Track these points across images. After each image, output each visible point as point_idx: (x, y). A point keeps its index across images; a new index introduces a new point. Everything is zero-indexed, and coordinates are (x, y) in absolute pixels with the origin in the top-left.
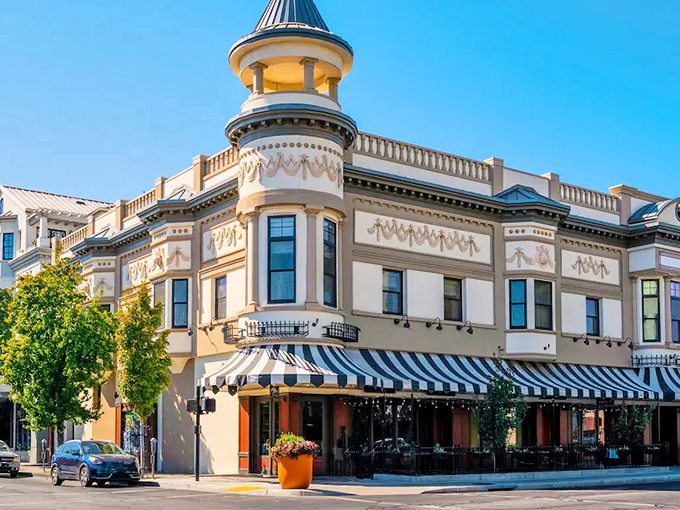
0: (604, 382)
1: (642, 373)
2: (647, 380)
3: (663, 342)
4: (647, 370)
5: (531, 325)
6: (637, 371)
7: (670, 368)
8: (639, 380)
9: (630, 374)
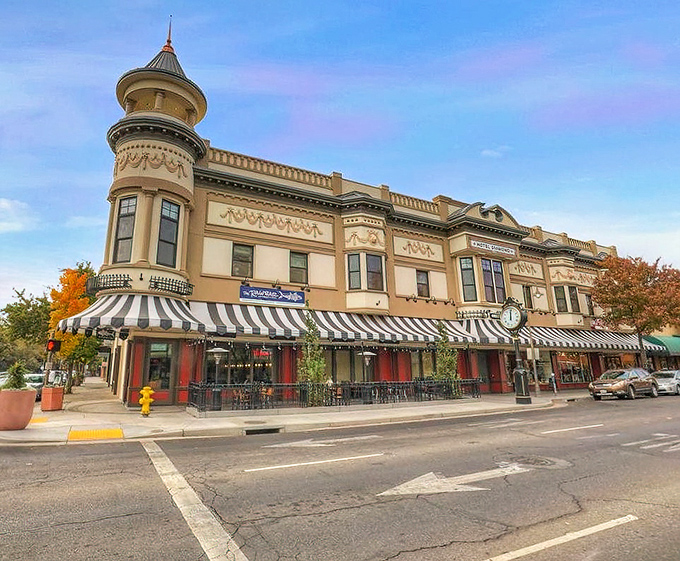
0: (431, 330)
1: (465, 323)
2: (468, 329)
3: (479, 301)
4: (468, 322)
5: (364, 286)
6: (461, 323)
7: (486, 321)
8: (463, 329)
9: (456, 325)
